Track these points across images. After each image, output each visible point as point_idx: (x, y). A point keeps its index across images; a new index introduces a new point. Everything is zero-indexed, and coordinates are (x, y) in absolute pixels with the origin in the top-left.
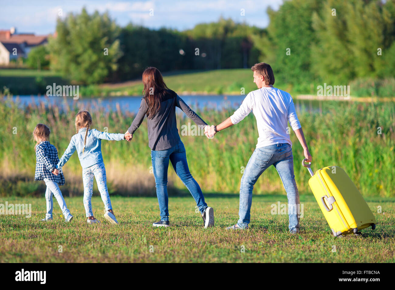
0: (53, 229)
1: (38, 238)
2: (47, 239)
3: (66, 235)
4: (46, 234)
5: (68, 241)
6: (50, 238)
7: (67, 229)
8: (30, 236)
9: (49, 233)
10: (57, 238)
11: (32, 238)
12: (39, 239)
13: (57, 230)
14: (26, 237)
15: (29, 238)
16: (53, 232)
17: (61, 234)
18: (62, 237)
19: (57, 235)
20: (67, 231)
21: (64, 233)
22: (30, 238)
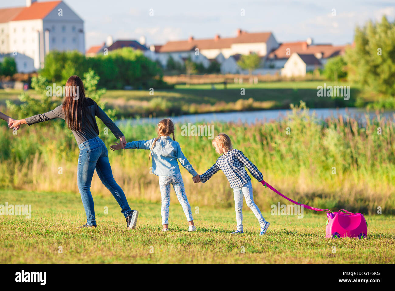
0: (352, 249)
1: (337, 257)
2: (346, 259)
3: (365, 255)
4: (344, 253)
5: (368, 261)
6: (349, 257)
7: (367, 249)
8: (328, 256)
9: (348, 253)
10: (356, 258)
11: (330, 257)
12: (338, 259)
13: (356, 250)
14: (324, 257)
15: (327, 258)
16: (352, 252)
17: (361, 254)
18: (361, 257)
19: (356, 256)
20: (367, 251)
21: (364, 253)
22: (329, 258)
